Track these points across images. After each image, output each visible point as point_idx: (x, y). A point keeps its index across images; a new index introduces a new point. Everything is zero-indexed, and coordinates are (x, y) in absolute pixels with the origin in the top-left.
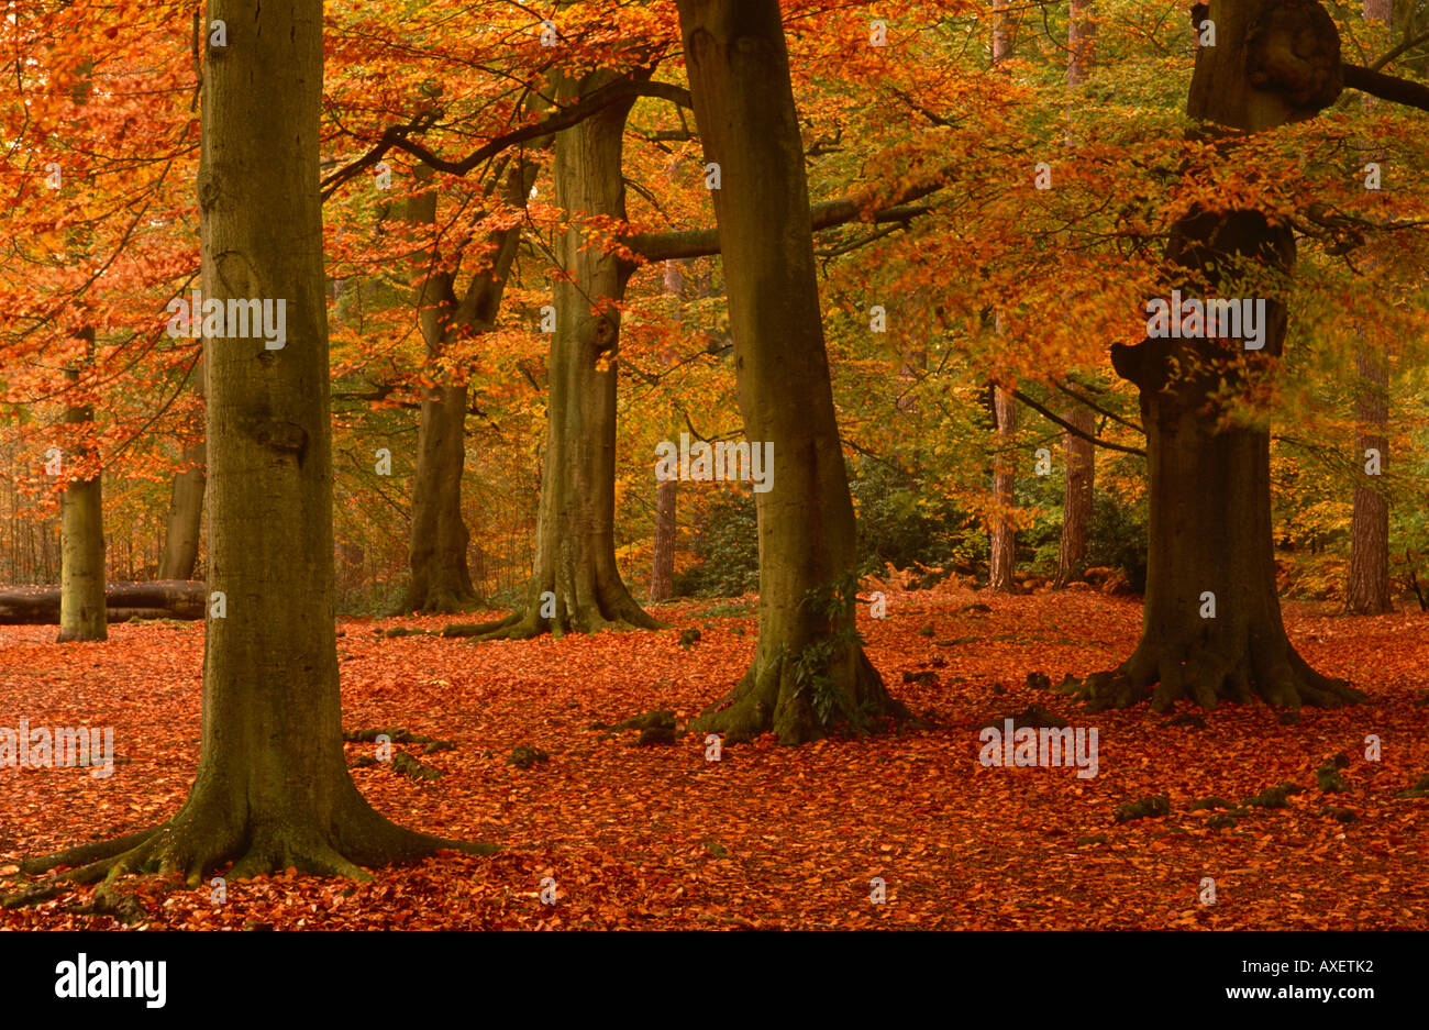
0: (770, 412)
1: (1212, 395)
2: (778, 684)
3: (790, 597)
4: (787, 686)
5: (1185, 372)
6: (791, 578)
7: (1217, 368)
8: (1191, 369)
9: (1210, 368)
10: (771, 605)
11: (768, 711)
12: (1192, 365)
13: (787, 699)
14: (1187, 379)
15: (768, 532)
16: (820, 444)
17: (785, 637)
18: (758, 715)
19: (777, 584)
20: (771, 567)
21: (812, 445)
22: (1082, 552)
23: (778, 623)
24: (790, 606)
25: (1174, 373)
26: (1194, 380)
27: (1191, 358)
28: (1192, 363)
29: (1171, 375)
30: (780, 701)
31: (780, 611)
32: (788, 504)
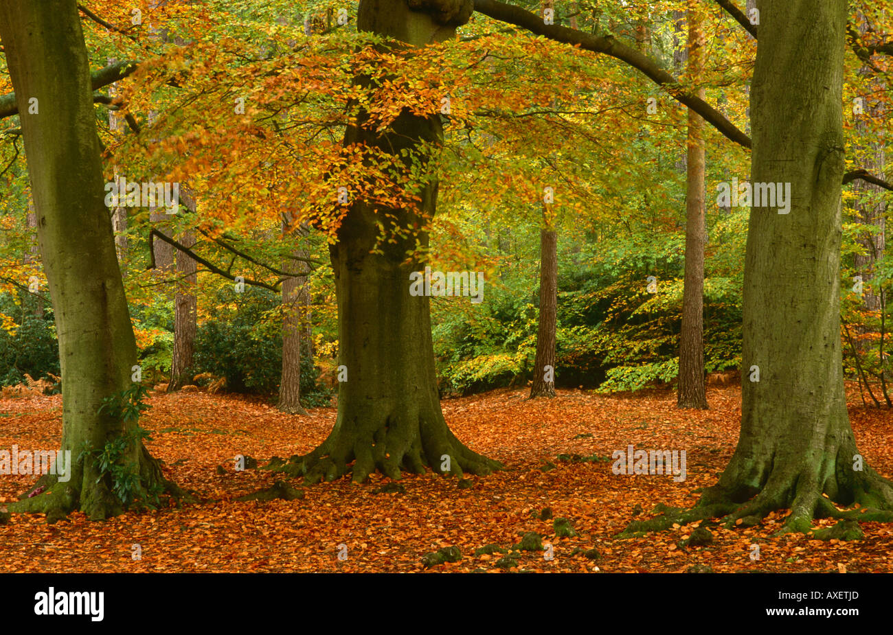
0: (69, 260)
1: (411, 253)
2: (82, 473)
3: (89, 405)
4: (90, 474)
5: (389, 235)
6: (89, 389)
7: (412, 231)
8: (393, 232)
9: (407, 231)
10: (73, 411)
11: (76, 495)
12: (394, 229)
13: (91, 485)
14: (390, 241)
15: (69, 354)
16: (108, 284)
17: (85, 436)
18: (68, 497)
19: (78, 395)
20: (73, 381)
21: (103, 285)
22: (190, 362)
23: (80, 425)
24: (89, 411)
25: (381, 236)
26: (395, 242)
27: (393, 223)
28: (393, 227)
29: (378, 238)
30: (84, 486)
31: (81, 415)
32: (85, 332)
